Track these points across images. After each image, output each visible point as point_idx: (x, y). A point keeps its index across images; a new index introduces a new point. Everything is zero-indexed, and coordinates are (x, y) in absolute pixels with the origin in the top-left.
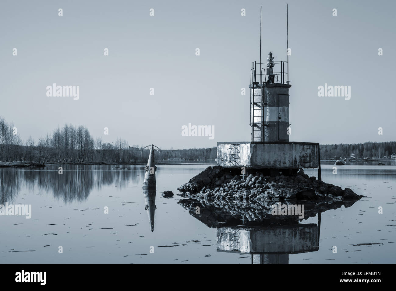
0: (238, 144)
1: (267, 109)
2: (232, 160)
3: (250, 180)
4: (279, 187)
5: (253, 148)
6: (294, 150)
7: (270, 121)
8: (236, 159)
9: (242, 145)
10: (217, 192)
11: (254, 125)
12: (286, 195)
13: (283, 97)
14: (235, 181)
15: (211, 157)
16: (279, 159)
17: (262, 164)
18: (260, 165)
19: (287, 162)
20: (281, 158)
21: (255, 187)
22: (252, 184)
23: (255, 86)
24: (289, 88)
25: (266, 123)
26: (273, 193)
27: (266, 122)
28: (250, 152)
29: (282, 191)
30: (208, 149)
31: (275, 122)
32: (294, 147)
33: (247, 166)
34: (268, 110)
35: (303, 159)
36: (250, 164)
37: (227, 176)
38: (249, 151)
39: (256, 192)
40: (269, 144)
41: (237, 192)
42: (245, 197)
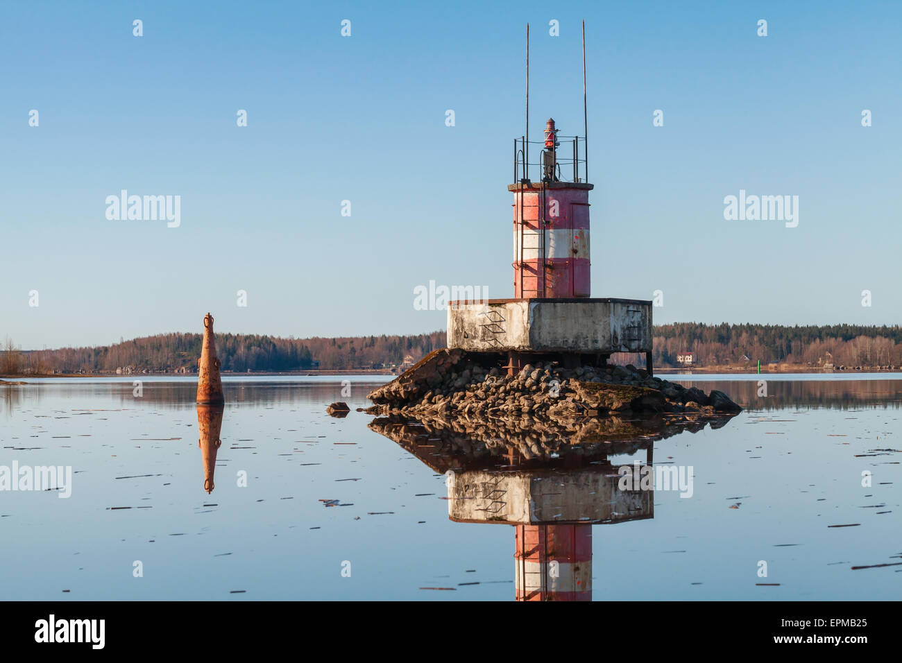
0: (501, 304)
1: (551, 233)
2: (488, 337)
3: (528, 376)
4: (596, 389)
5: (534, 311)
6: (612, 315)
7: (556, 257)
8: (497, 335)
9: (509, 306)
10: (461, 401)
11: (524, 266)
12: (612, 404)
13: (580, 209)
14: (495, 378)
15: (106, 366)
16: (585, 334)
17: (551, 343)
18: (548, 346)
19: (599, 339)
20: (588, 331)
21: (539, 389)
22: (533, 383)
23: (525, 186)
24: (589, 191)
25: (548, 263)
26: (583, 400)
27: (548, 259)
28: (529, 319)
29: (603, 396)
30: (99, 348)
31: (565, 259)
32: (612, 309)
33: (521, 348)
34: (551, 236)
35: (627, 332)
36: (527, 344)
37: (476, 370)
38: (526, 318)
39: (547, 399)
40: (564, 304)
41: (505, 400)
42: (526, 408)
